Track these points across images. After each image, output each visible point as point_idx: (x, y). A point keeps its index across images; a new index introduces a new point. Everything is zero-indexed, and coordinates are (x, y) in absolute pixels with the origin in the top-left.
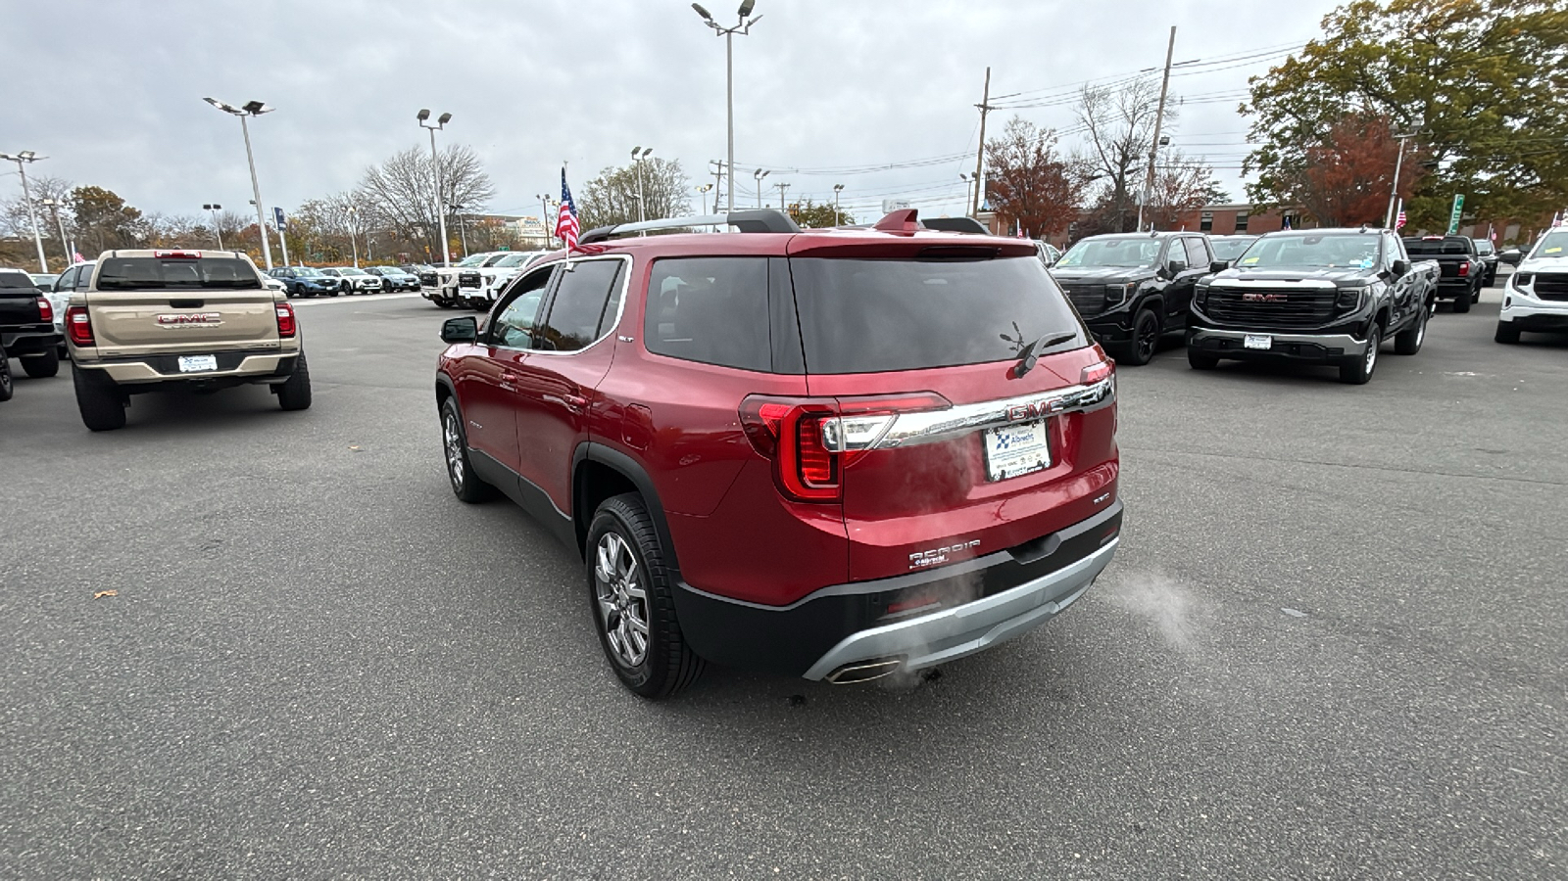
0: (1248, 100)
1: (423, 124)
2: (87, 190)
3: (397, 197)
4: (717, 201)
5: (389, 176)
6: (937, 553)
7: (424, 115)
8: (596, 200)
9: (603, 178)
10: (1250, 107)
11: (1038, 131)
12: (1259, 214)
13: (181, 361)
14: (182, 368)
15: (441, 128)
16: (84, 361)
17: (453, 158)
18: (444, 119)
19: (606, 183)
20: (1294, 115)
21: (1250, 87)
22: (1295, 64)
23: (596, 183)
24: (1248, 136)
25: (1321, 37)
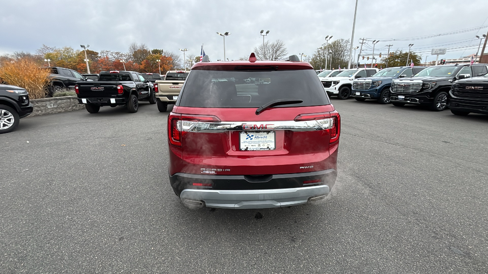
1: (262, 34)
2: (198, 57)
3: (261, 56)
4: (360, 52)
5: (260, 50)
6: (211, 170)
7: (262, 32)
8: (319, 54)
9: (322, 47)
13: (174, 97)
14: (174, 99)
15: (266, 35)
16: (157, 96)
17: (277, 44)
18: (267, 32)
19: (323, 48)
23: (320, 48)
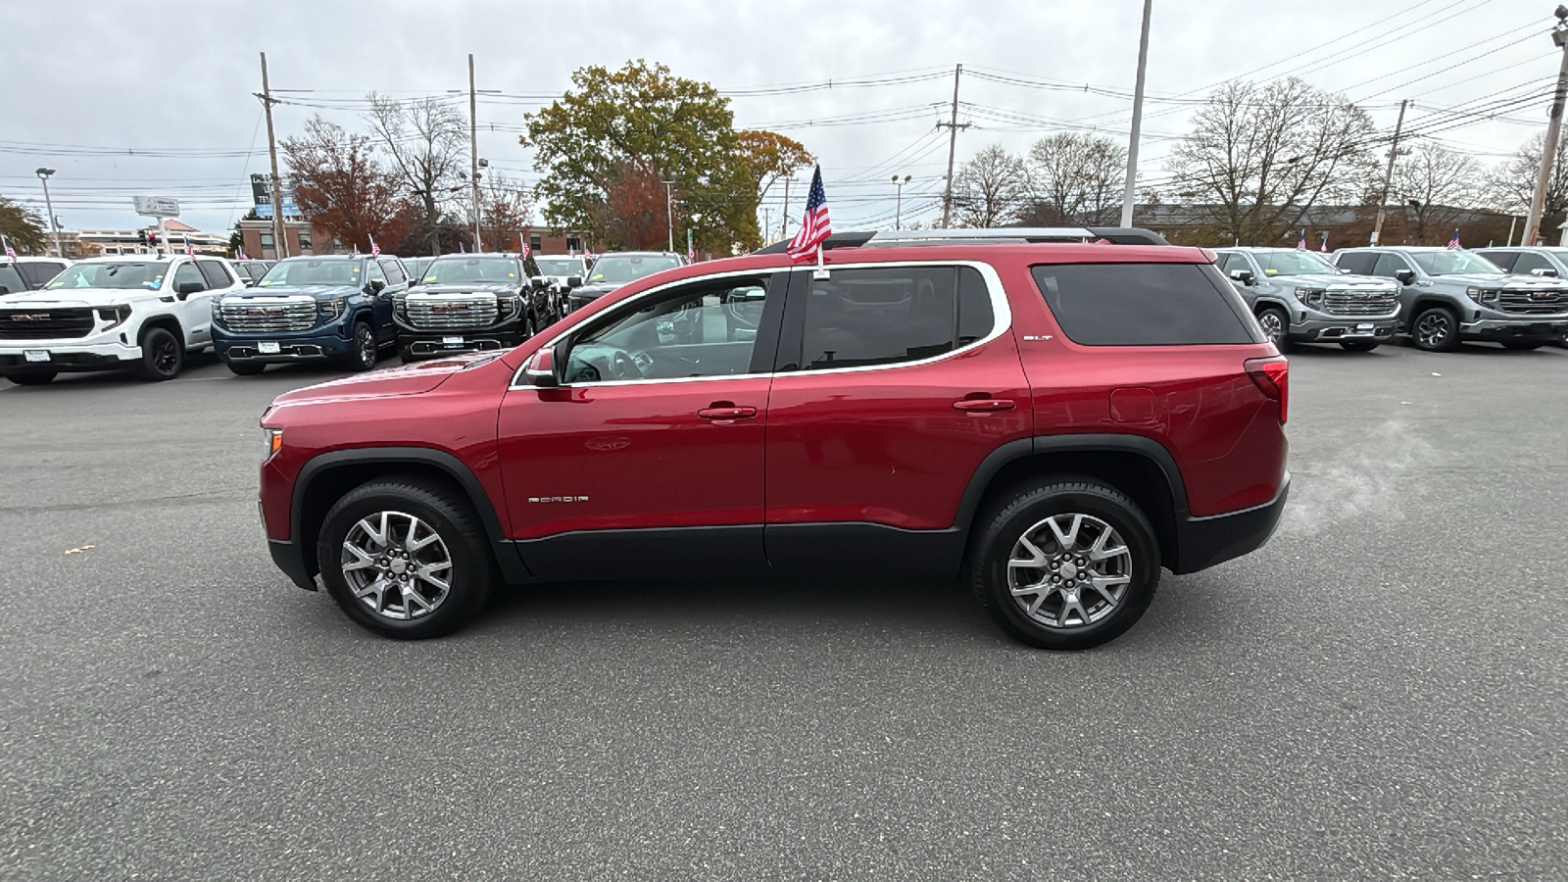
0: (526, 133)
10: (528, 140)
11: (347, 137)
12: (556, 236)
20: (565, 153)
21: (526, 122)
22: (559, 109)
24: (535, 166)
25: (577, 92)
